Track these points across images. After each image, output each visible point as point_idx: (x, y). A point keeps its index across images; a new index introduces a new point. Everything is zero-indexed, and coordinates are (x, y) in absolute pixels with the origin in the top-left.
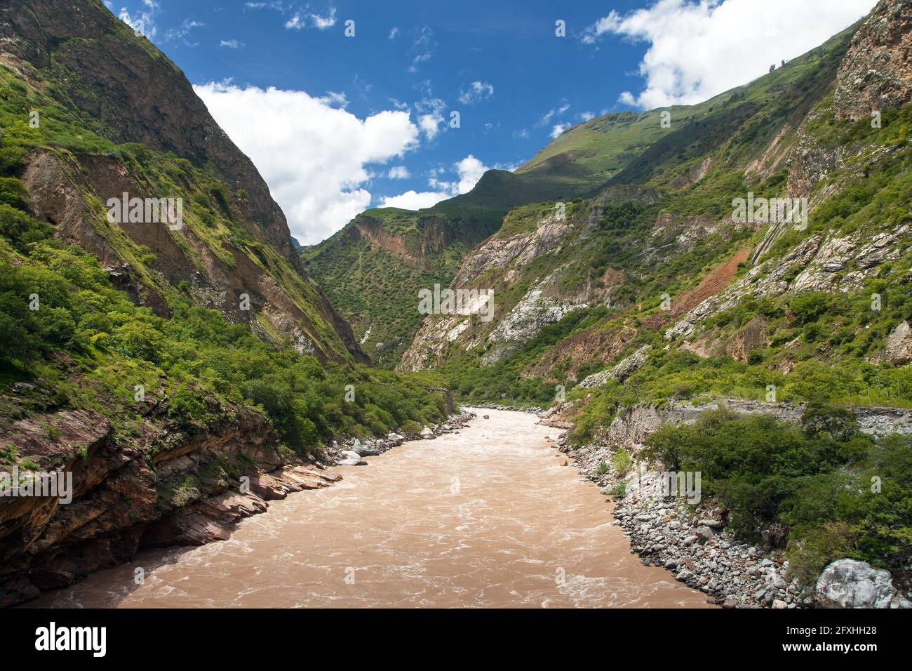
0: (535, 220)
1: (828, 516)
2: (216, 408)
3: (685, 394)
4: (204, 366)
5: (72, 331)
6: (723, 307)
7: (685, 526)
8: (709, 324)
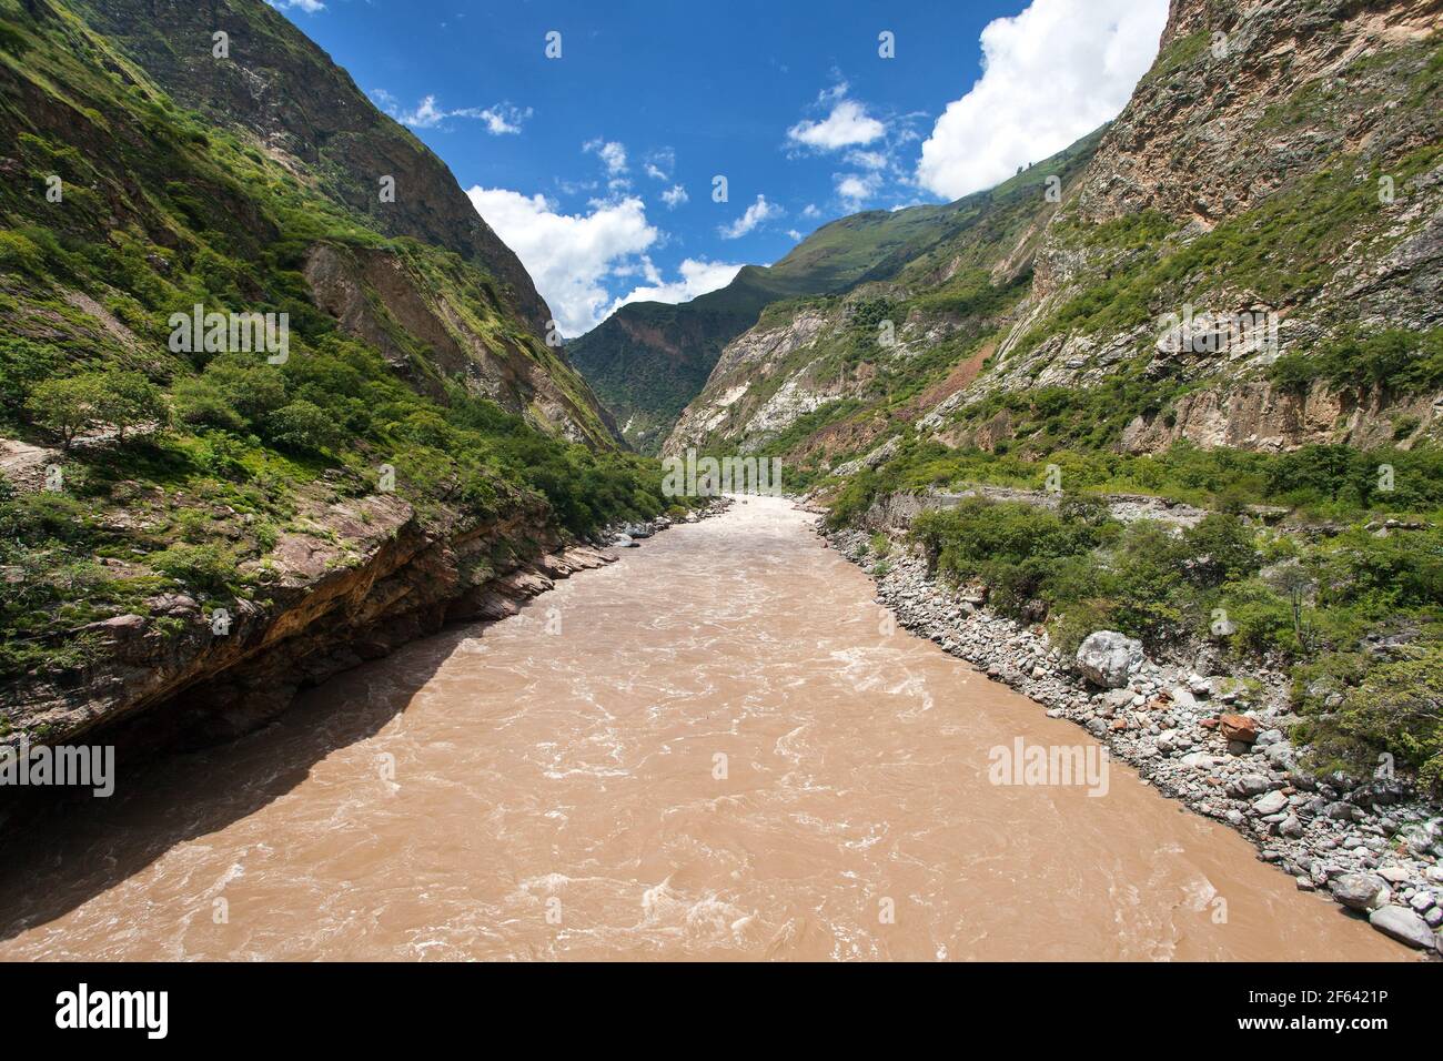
0: (791, 315)
1: (1090, 593)
2: (503, 493)
3: (943, 482)
4: (489, 453)
5: (368, 421)
6: (972, 400)
7: (948, 602)
8: (957, 416)
